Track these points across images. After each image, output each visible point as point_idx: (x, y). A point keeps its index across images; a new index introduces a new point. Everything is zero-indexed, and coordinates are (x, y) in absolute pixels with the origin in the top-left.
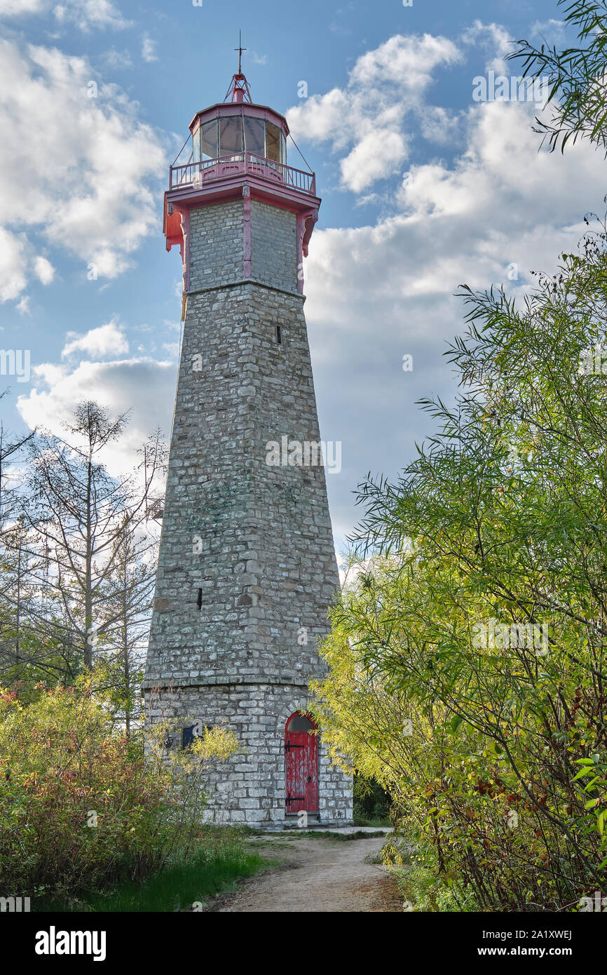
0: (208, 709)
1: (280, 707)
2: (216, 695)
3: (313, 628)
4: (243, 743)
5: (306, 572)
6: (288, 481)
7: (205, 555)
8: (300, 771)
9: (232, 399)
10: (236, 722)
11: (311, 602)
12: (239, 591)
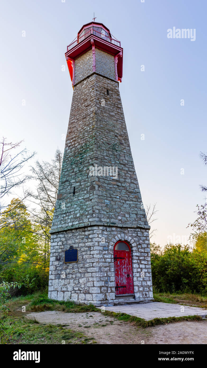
0: (76, 240)
1: (110, 238)
2: (79, 233)
3: (126, 202)
4: (91, 257)
5: (122, 178)
6: (113, 142)
7: (77, 173)
8: (123, 271)
9: (88, 113)
10: (88, 246)
11: (125, 190)
12: (89, 184)
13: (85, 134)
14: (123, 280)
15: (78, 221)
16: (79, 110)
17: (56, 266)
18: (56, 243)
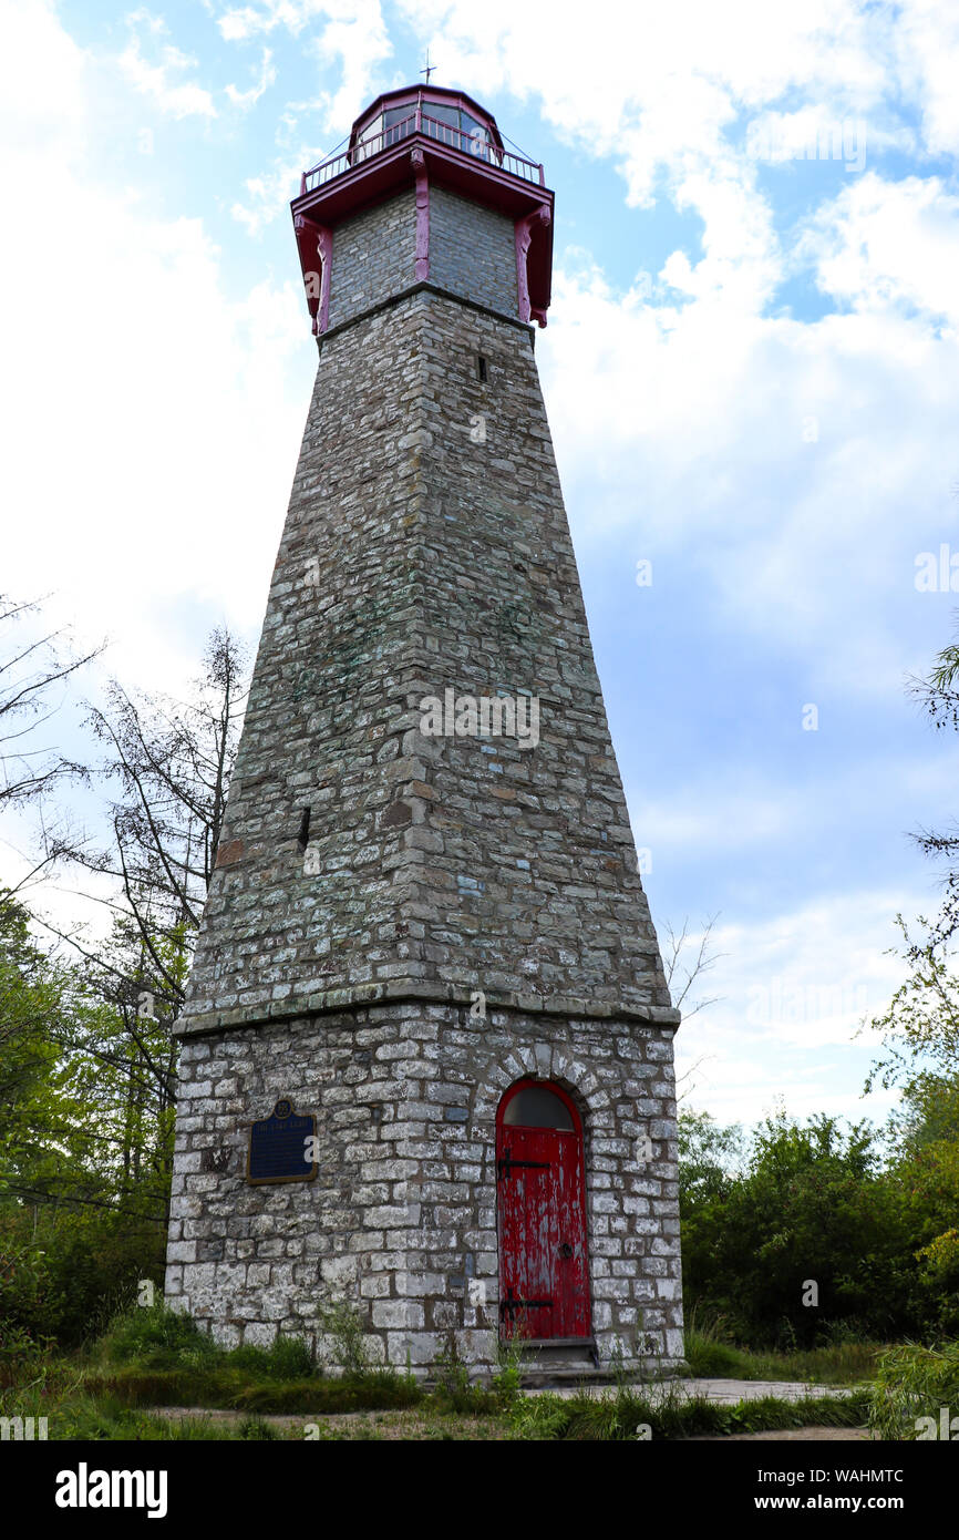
0: (310, 1073)
1: (481, 1063)
2: (325, 1038)
3: (564, 888)
4: (383, 1151)
6: (501, 597)
7: (322, 741)
8: (538, 1229)
9: (388, 459)
10: (369, 1100)
11: (558, 830)
12: (384, 796)
13: (370, 553)
14: (539, 1268)
15: (322, 977)
16: (343, 442)
17: (202, 1195)
18: (207, 1084)
